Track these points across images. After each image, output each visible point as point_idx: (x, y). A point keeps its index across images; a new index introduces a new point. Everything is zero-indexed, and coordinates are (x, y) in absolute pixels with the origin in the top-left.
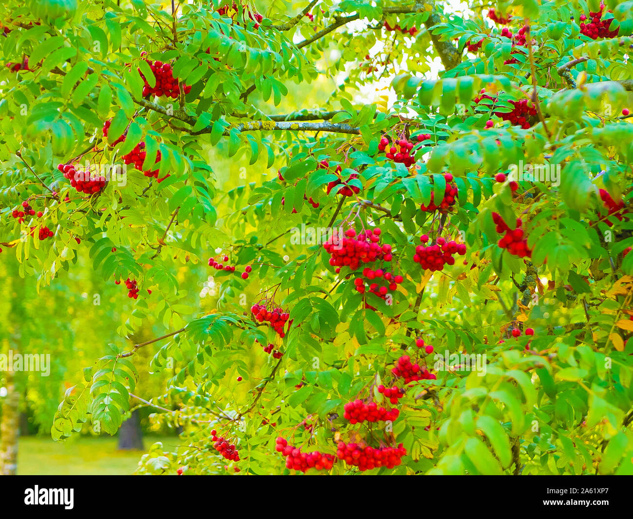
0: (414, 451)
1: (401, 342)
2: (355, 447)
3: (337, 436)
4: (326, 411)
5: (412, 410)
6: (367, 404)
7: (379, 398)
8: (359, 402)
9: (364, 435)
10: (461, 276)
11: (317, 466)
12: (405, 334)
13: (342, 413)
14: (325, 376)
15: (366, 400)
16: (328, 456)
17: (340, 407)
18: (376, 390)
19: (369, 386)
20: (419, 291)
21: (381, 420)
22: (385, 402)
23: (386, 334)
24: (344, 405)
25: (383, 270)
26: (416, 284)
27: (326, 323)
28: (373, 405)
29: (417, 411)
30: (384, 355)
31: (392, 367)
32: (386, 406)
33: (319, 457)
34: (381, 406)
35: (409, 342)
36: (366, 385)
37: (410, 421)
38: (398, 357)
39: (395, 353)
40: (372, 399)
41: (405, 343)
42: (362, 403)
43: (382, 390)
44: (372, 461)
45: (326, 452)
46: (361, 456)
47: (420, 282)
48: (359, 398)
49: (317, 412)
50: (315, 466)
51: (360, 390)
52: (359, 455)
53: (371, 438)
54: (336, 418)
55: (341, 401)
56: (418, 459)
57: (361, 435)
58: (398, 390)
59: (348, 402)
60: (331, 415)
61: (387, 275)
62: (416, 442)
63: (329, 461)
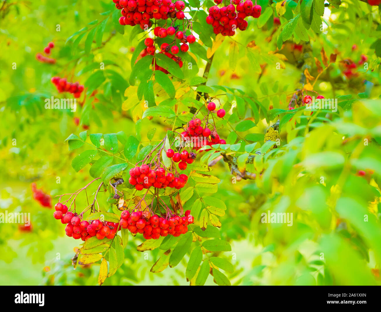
0: (201, 218)
1: (191, 106)
2: (140, 216)
3: (121, 202)
4: (110, 176)
5: (201, 176)
6: (154, 170)
7: (167, 163)
8: (145, 167)
9: (149, 201)
10: (251, 44)
11: (98, 235)
12: (195, 98)
13: (127, 178)
14: (111, 140)
15: (153, 165)
16: (110, 224)
17: (125, 171)
18: (164, 155)
19: (157, 150)
20: (209, 56)
21: (168, 186)
22: (173, 168)
23: (176, 97)
24: (129, 170)
25: (176, 28)
26: (207, 48)
27: (118, 91)
28: (161, 170)
29: (206, 177)
30: (174, 118)
31: (182, 130)
32: (174, 172)
33: (100, 226)
34: (170, 172)
35: (199, 106)
36: (153, 149)
37: (198, 187)
38: (188, 120)
39: (185, 117)
40: (160, 164)
41: (195, 106)
42: (148, 169)
43: (170, 154)
44: (158, 230)
45: (109, 221)
46: (146, 225)
47: (211, 46)
48: (146, 163)
49: (101, 176)
50: (95, 235)
51: (146, 154)
52: (144, 224)
53: (157, 205)
54: (120, 183)
55: (126, 166)
56: (206, 227)
57: (147, 201)
58: (188, 154)
59: (134, 166)
60: (116, 180)
61: (179, 34)
62: (204, 210)
63: (111, 230)
